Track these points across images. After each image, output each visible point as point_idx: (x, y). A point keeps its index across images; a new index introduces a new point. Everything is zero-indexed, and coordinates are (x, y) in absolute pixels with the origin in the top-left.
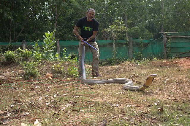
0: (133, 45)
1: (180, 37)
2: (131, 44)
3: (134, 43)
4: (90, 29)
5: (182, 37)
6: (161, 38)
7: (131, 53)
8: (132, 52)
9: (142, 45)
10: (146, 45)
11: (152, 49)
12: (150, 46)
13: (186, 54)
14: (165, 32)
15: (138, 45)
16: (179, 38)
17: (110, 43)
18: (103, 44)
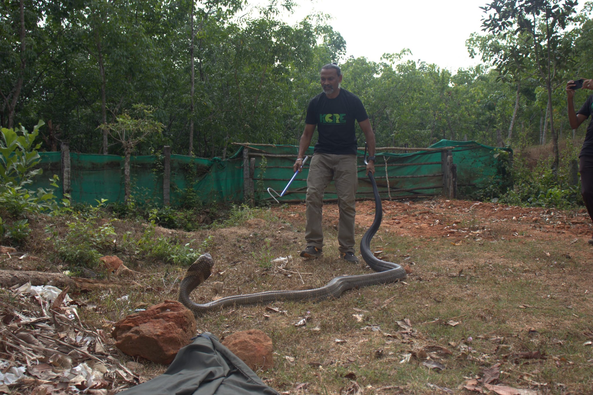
0: (172, 169)
1: (280, 156)
2: (167, 167)
3: (175, 164)
4: (338, 118)
5: (285, 156)
6: (238, 156)
7: (169, 190)
8: (171, 186)
9: (195, 171)
10: (203, 172)
11: (218, 180)
12: (212, 175)
13: (292, 195)
14: (246, 142)
15: (185, 169)
16: (278, 157)
17: (112, 163)
18: (93, 164)
